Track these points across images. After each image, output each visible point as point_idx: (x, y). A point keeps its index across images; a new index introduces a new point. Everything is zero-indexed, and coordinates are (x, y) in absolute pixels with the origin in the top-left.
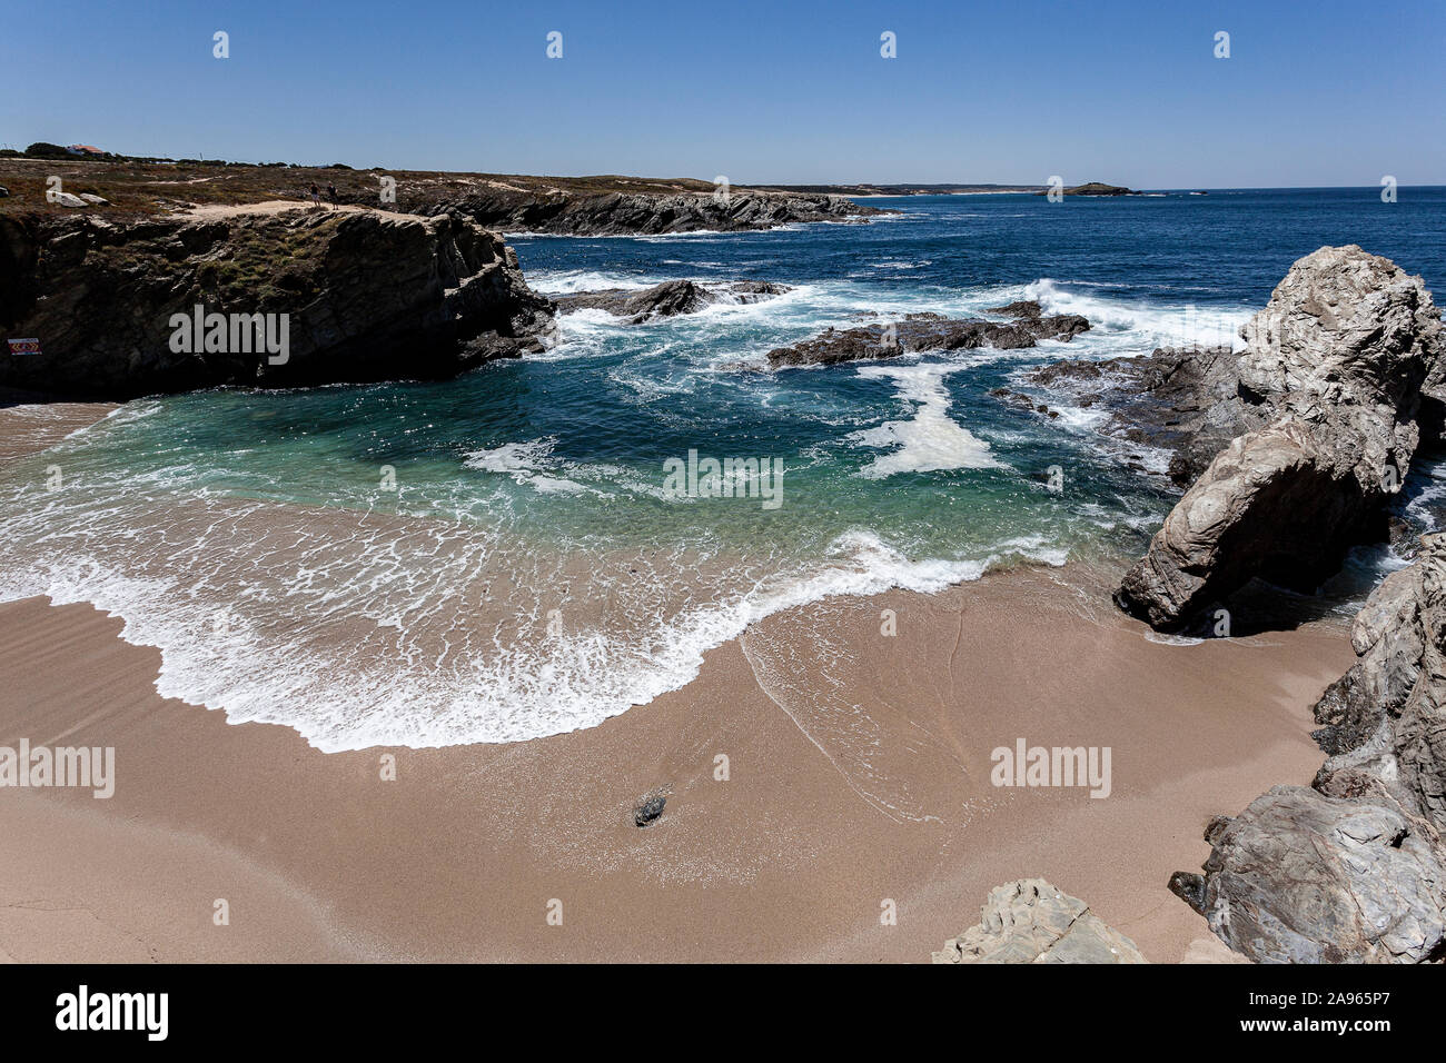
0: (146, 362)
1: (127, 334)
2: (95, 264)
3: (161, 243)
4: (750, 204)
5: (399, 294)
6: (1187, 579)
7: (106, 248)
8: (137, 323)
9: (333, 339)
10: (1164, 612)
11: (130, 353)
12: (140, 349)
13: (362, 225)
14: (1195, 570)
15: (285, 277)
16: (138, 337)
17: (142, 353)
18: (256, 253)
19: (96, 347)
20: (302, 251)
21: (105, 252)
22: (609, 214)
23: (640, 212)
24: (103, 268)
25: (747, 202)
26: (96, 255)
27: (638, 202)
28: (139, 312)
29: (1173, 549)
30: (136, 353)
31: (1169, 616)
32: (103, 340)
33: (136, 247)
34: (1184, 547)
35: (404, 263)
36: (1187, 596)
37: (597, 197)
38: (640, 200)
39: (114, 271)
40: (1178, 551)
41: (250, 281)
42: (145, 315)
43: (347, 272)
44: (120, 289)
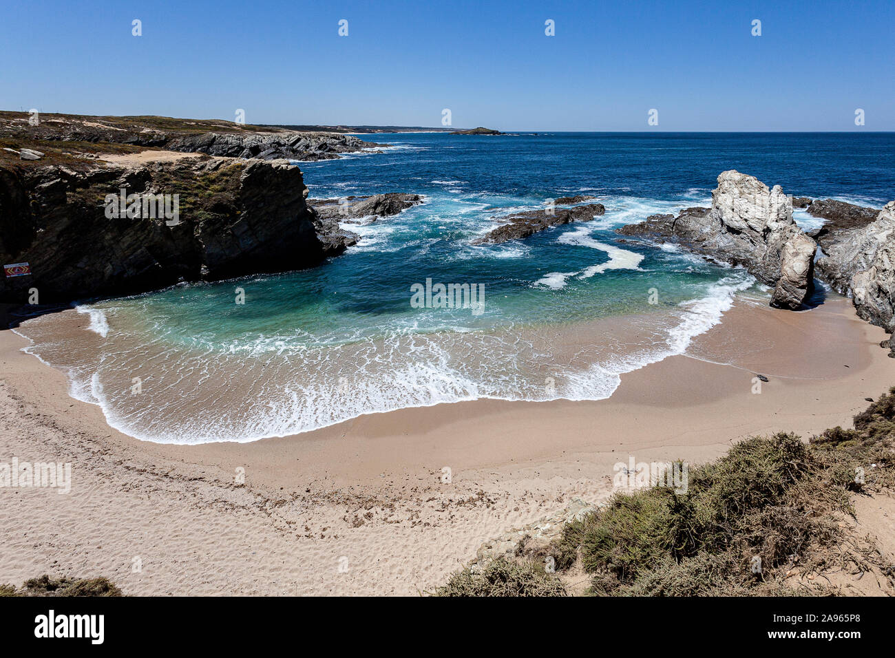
0: (116, 273)
1: (102, 253)
2: (76, 203)
3: (114, 185)
4: (302, 141)
5: (289, 212)
6: (801, 291)
7: (78, 190)
8: (107, 244)
9: (251, 245)
10: (796, 303)
11: (106, 267)
12: (111, 263)
13: (263, 168)
14: (802, 287)
15: (215, 205)
16: (110, 254)
17: (113, 265)
18: (181, 189)
19: (80, 265)
20: (216, 187)
21: (79, 193)
22: (208, 148)
23: (234, 147)
24: (82, 206)
25: (299, 140)
26: (74, 196)
27: (230, 140)
28: (108, 237)
29: (792, 282)
30: (110, 267)
31: (798, 304)
32: (85, 259)
33: (98, 188)
34: (797, 280)
35: (290, 192)
36: (803, 296)
37: (194, 135)
38: (231, 139)
39: (91, 207)
40: (794, 282)
41: (185, 209)
42: (113, 239)
43: (254, 199)
44: (96, 219)
